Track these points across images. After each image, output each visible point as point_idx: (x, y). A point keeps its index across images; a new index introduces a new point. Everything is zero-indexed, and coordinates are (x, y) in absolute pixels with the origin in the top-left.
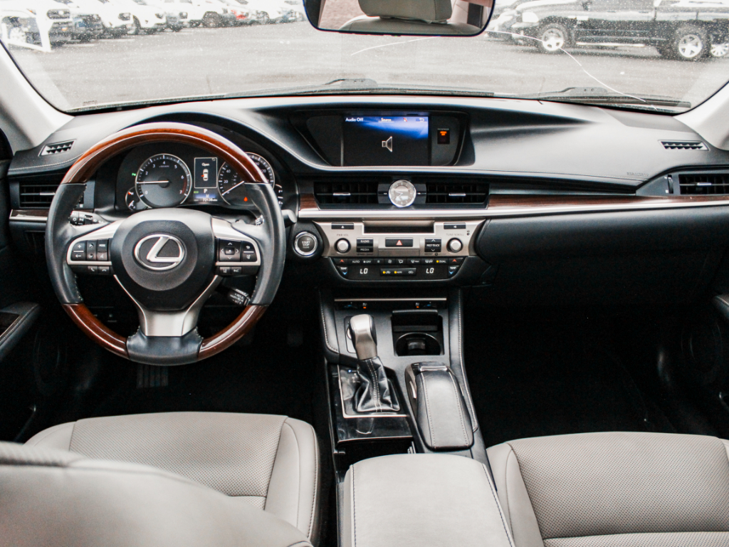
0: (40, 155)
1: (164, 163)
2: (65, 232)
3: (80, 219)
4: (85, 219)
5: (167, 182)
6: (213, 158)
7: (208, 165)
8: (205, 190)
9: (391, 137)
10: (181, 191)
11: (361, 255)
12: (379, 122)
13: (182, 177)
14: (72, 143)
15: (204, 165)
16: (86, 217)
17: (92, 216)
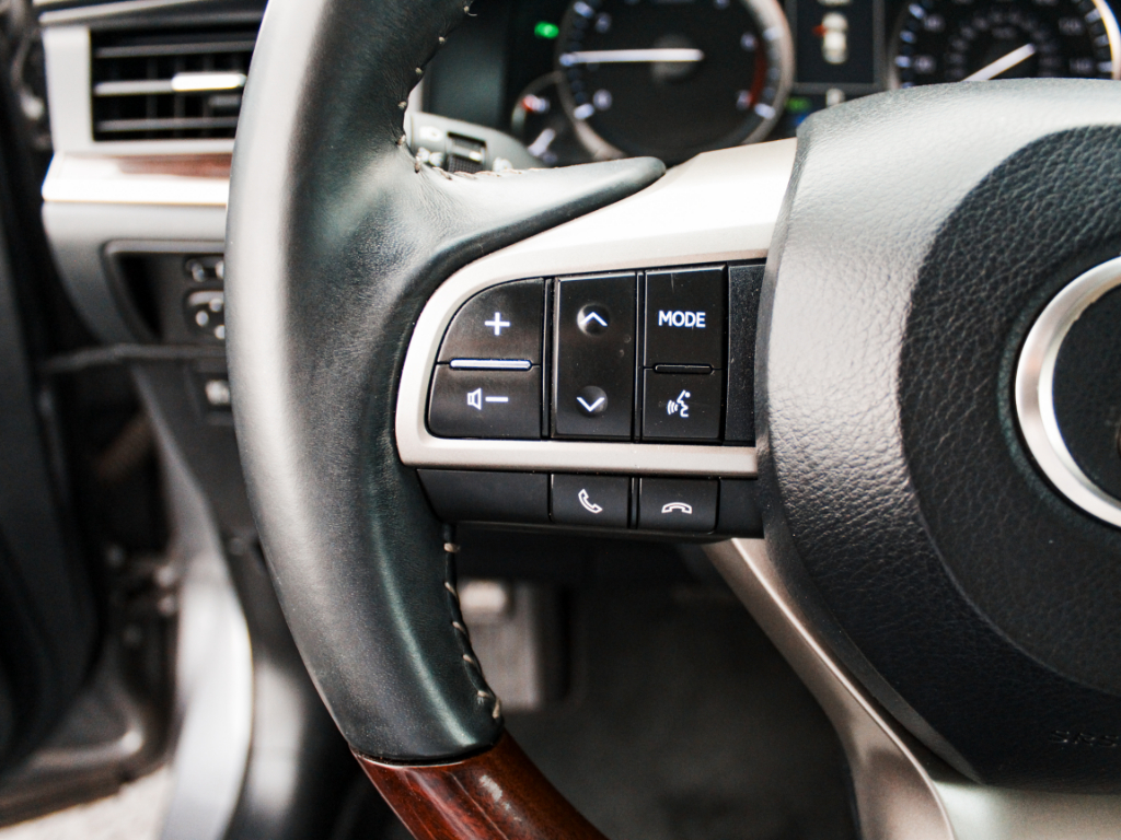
3: (424, 156)
4: (447, 157)
10: (741, 100)
16: (452, 146)
17: (481, 144)
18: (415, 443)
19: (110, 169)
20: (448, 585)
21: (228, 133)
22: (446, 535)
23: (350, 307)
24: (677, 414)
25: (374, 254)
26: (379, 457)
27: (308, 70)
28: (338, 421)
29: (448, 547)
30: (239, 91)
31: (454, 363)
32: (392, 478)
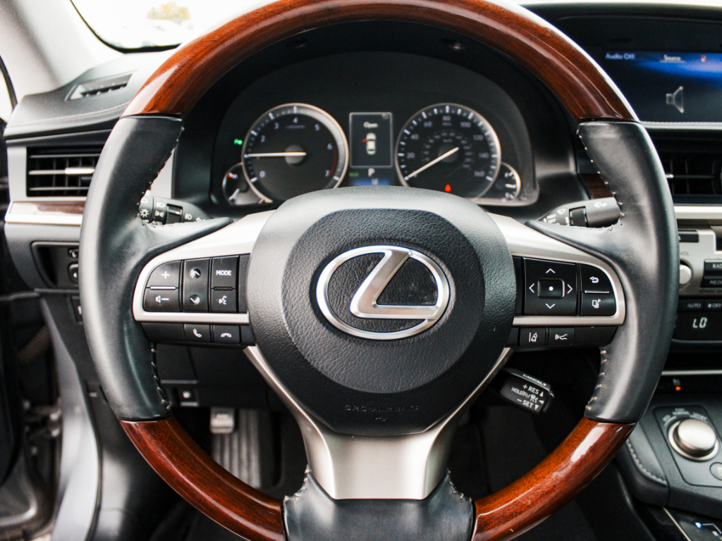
0: (69, 99)
1: (296, 120)
2: (130, 239)
3: (157, 214)
4: (166, 213)
5: (303, 154)
6: (384, 114)
7: (374, 125)
8: (371, 171)
9: (681, 88)
10: (328, 173)
11: (708, 291)
12: (662, 61)
13: (330, 147)
14: (129, 77)
15: (368, 125)
16: (168, 210)
17: (181, 208)
18: (140, 314)
19: (34, 208)
20: (152, 363)
21: (84, 193)
22: (152, 346)
23: (118, 270)
24: (222, 304)
25: (126, 253)
26: (128, 318)
27: (105, 196)
28: (114, 306)
29: (152, 350)
30: (91, 175)
31: (152, 288)
32: (132, 325)
